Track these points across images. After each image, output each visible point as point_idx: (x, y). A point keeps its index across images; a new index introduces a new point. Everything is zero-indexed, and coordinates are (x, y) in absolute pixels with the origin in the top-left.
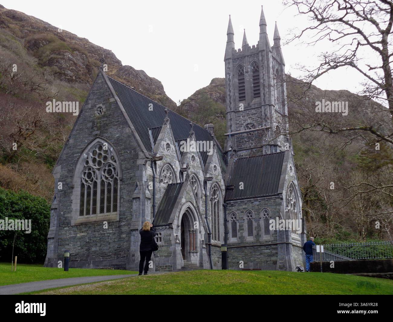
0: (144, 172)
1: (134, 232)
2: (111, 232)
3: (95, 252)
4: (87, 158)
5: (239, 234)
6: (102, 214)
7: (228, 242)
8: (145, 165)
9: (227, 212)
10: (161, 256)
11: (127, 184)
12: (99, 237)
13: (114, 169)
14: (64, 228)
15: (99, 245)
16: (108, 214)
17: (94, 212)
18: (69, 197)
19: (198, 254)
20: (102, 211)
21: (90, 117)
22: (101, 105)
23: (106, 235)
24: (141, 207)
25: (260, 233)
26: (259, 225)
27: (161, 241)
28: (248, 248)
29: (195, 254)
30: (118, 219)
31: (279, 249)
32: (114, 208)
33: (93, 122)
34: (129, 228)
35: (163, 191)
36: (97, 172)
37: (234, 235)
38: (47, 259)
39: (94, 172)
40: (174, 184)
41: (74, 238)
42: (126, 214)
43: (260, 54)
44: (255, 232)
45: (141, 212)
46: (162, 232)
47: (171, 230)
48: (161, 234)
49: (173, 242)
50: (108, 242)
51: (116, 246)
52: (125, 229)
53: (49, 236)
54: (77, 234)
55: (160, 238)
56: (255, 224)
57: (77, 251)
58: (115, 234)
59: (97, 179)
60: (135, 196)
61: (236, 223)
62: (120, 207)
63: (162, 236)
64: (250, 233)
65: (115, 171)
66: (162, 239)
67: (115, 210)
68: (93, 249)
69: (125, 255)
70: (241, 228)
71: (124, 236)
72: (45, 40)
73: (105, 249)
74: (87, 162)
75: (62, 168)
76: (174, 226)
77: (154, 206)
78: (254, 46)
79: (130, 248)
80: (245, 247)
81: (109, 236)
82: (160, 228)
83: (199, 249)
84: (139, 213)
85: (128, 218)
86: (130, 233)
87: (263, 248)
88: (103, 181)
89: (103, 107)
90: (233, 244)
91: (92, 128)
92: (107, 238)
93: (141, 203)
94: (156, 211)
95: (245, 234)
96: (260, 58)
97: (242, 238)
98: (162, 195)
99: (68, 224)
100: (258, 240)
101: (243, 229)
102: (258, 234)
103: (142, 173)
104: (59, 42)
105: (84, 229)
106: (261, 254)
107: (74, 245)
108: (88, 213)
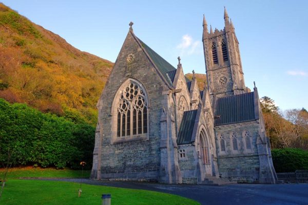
0: (168, 101)
1: (163, 150)
2: (143, 149)
3: (130, 166)
4: (122, 93)
5: (226, 149)
6: (135, 135)
7: (219, 154)
8: (169, 95)
9: (217, 133)
10: (186, 169)
11: (154, 111)
12: (133, 153)
13: (143, 100)
14: (105, 146)
15: (133, 160)
16: (140, 135)
17: (129, 133)
18: (109, 123)
19: (211, 165)
20: (135, 132)
21: (124, 64)
22: (131, 54)
23: (139, 152)
24: (168, 129)
25: (243, 148)
26: (242, 142)
27: (184, 156)
28: (234, 158)
29: (208, 166)
30: (148, 139)
31: (260, 159)
32: (144, 130)
33: (126, 67)
34: (159, 146)
35: (181, 116)
36: (130, 102)
37: (223, 149)
38: (92, 170)
39: (128, 104)
40: (189, 111)
41: (113, 154)
42: (155, 135)
43: (227, 34)
44: (239, 147)
45: (168, 132)
46: (185, 150)
47: (193, 147)
48: (184, 151)
49: (196, 157)
50: (140, 157)
51: (148, 161)
52: (155, 147)
53: (94, 153)
54: (115, 151)
55: (184, 154)
56: (238, 142)
57: (116, 164)
58: (146, 151)
59: (130, 108)
60: (162, 120)
61: (224, 141)
62: (150, 129)
63: (185, 153)
64: (235, 148)
65: (144, 101)
66: (186, 155)
67: (145, 131)
68: (129, 163)
69: (156, 169)
70: (228, 144)
71: (154, 152)
72: (97, 62)
73: (138, 163)
74: (122, 97)
75: (103, 102)
76: (196, 144)
77: (176, 128)
78: (221, 30)
79: (160, 163)
80: (232, 158)
81: (141, 153)
82: (184, 145)
83: (211, 162)
84: (167, 134)
85: (157, 138)
86: (160, 151)
87: (246, 158)
88: (135, 110)
89: (133, 55)
90: (223, 156)
91: (125, 71)
92: (139, 154)
93: (168, 126)
94: (178, 131)
95: (232, 148)
96: (227, 37)
97: (229, 151)
98: (181, 120)
99: (108, 143)
100: (242, 153)
101: (230, 145)
102: (241, 148)
103: (167, 101)
104: (103, 64)
105: (120, 147)
106: (245, 163)
107: (113, 160)
108: (124, 135)
